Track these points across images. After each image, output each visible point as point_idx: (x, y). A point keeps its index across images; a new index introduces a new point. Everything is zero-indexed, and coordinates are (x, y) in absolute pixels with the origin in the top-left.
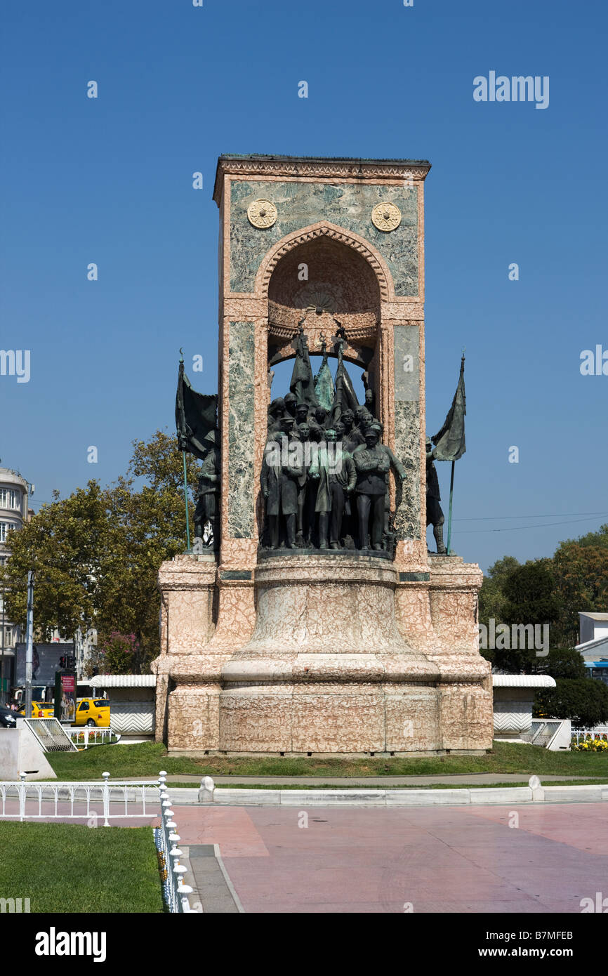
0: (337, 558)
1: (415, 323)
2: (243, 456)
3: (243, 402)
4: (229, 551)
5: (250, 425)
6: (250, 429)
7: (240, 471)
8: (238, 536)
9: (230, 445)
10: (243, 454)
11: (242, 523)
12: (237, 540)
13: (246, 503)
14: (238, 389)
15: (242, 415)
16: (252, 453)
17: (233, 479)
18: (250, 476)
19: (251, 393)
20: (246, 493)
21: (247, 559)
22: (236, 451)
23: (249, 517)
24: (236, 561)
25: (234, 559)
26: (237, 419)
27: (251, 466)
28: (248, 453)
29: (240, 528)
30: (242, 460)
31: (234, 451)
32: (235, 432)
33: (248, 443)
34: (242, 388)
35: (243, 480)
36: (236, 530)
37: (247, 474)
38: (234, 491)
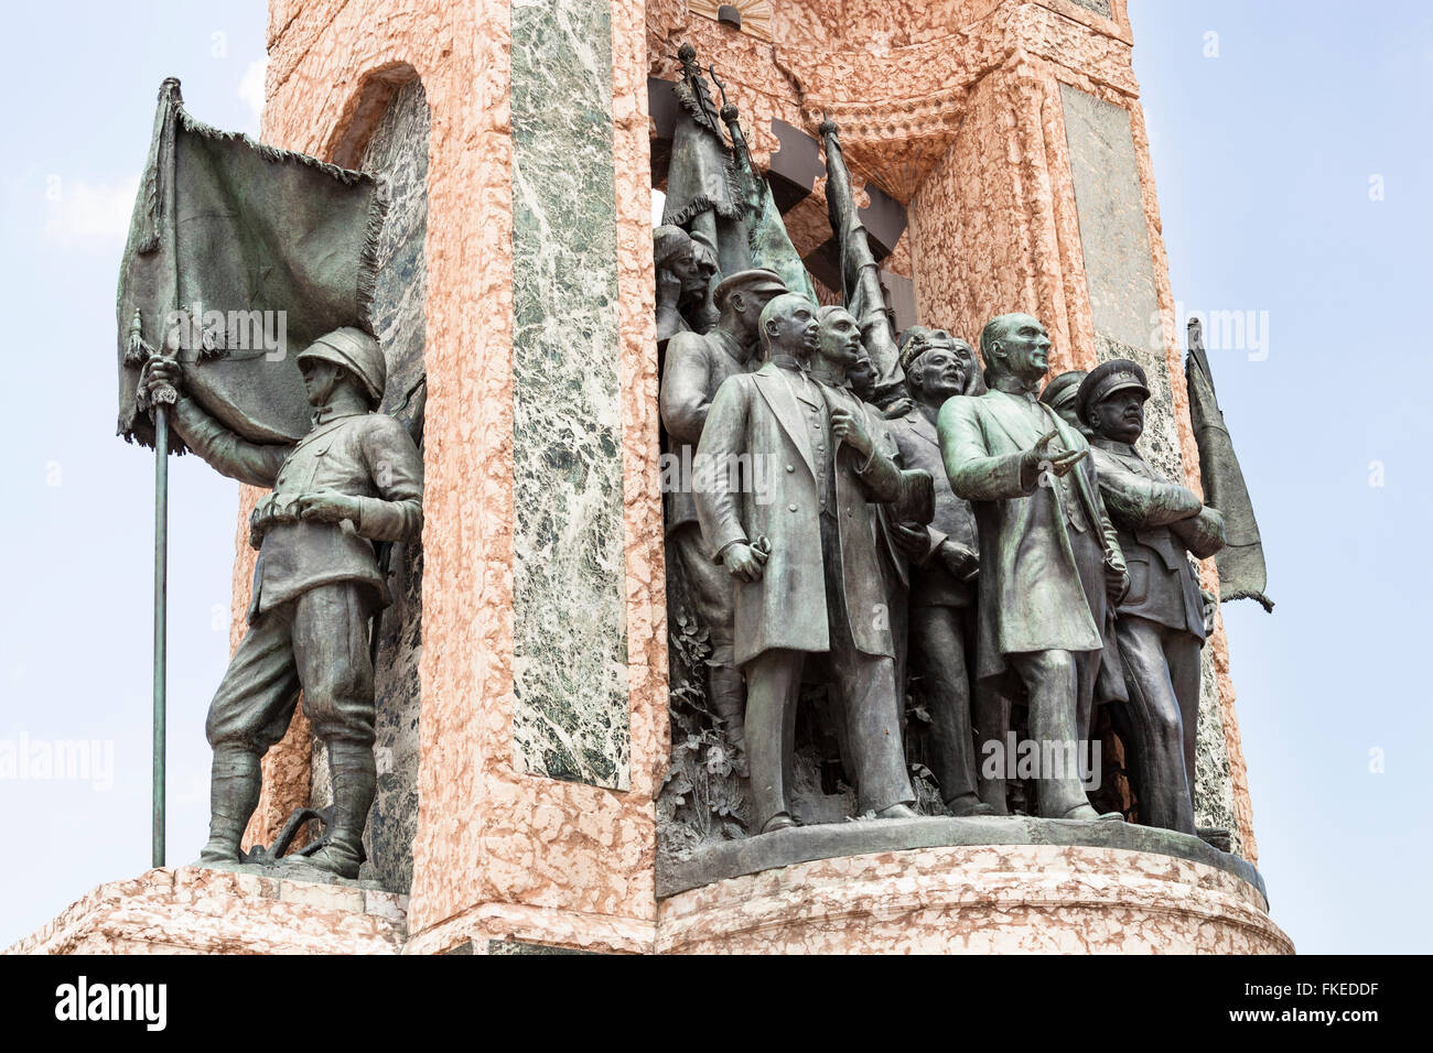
0: (1185, 873)
1: (1117, 98)
2: (574, 395)
3: (569, 168)
4: (520, 838)
5: (602, 273)
6: (600, 289)
7: (562, 459)
8: (561, 770)
9: (519, 330)
10: (576, 385)
11: (578, 708)
12: (558, 789)
13: (595, 616)
14: (548, 109)
15: (568, 224)
16: (612, 392)
17: (534, 486)
18: (606, 489)
19: (601, 146)
20: (596, 570)
21: (607, 891)
22: (548, 365)
23: (607, 684)
24: (551, 897)
25: (544, 882)
26: (546, 229)
27: (609, 448)
28: (593, 386)
29: (570, 730)
30: (568, 412)
31: (537, 363)
32: (542, 282)
33: (598, 340)
34: (568, 113)
35: (578, 506)
36: (552, 735)
37: (593, 479)
38: (541, 543)
